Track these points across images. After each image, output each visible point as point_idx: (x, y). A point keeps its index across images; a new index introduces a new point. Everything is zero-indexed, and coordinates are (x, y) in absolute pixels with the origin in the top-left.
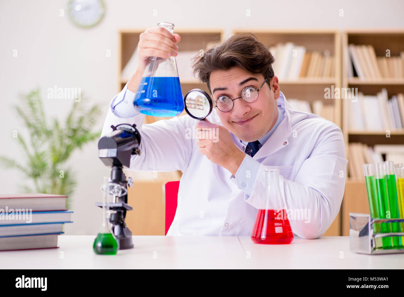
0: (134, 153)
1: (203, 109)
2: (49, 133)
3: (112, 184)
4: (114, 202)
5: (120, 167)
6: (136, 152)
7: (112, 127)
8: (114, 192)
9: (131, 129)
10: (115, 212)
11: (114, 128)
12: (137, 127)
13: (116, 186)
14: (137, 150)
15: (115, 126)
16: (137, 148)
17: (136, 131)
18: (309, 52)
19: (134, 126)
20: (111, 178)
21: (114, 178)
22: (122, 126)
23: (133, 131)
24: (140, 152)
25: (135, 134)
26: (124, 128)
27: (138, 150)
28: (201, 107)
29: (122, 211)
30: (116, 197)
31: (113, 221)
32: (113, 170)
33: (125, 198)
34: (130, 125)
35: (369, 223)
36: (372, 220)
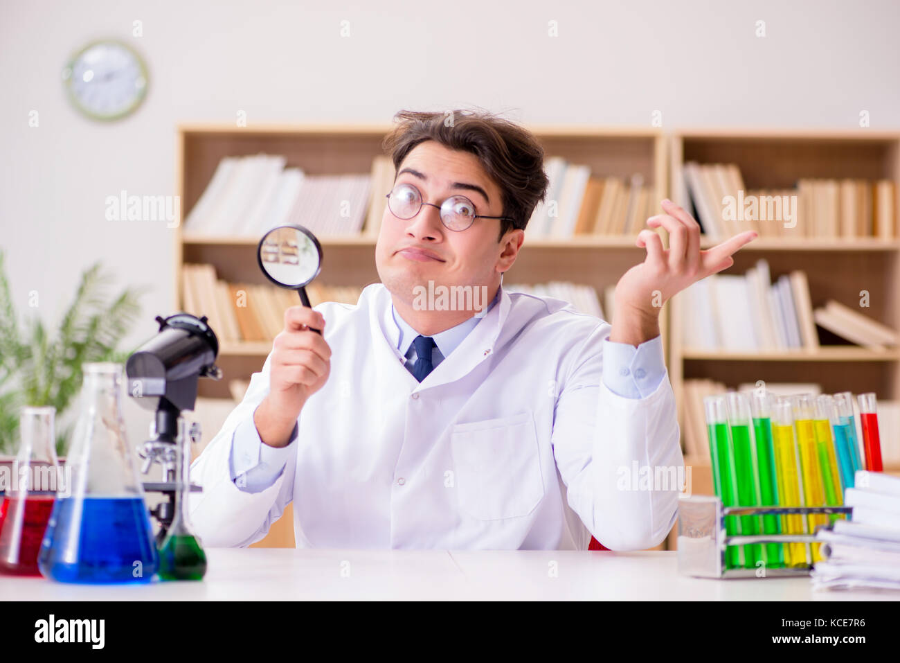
0: (204, 375)
1: (297, 263)
3: (158, 445)
4: (165, 480)
6: (208, 372)
7: (159, 319)
8: (165, 459)
9: (198, 326)
11: (163, 324)
12: (209, 323)
14: (210, 369)
15: (164, 317)
16: (211, 365)
17: (209, 329)
18: (597, 178)
19: (204, 320)
20: (157, 431)
21: (162, 429)
22: (179, 319)
23: (200, 329)
24: (218, 372)
25: (207, 336)
26: (182, 322)
27: (213, 368)
28: (293, 259)
30: (169, 471)
31: (163, 520)
34: (196, 318)
35: (718, 515)
36: (723, 509)
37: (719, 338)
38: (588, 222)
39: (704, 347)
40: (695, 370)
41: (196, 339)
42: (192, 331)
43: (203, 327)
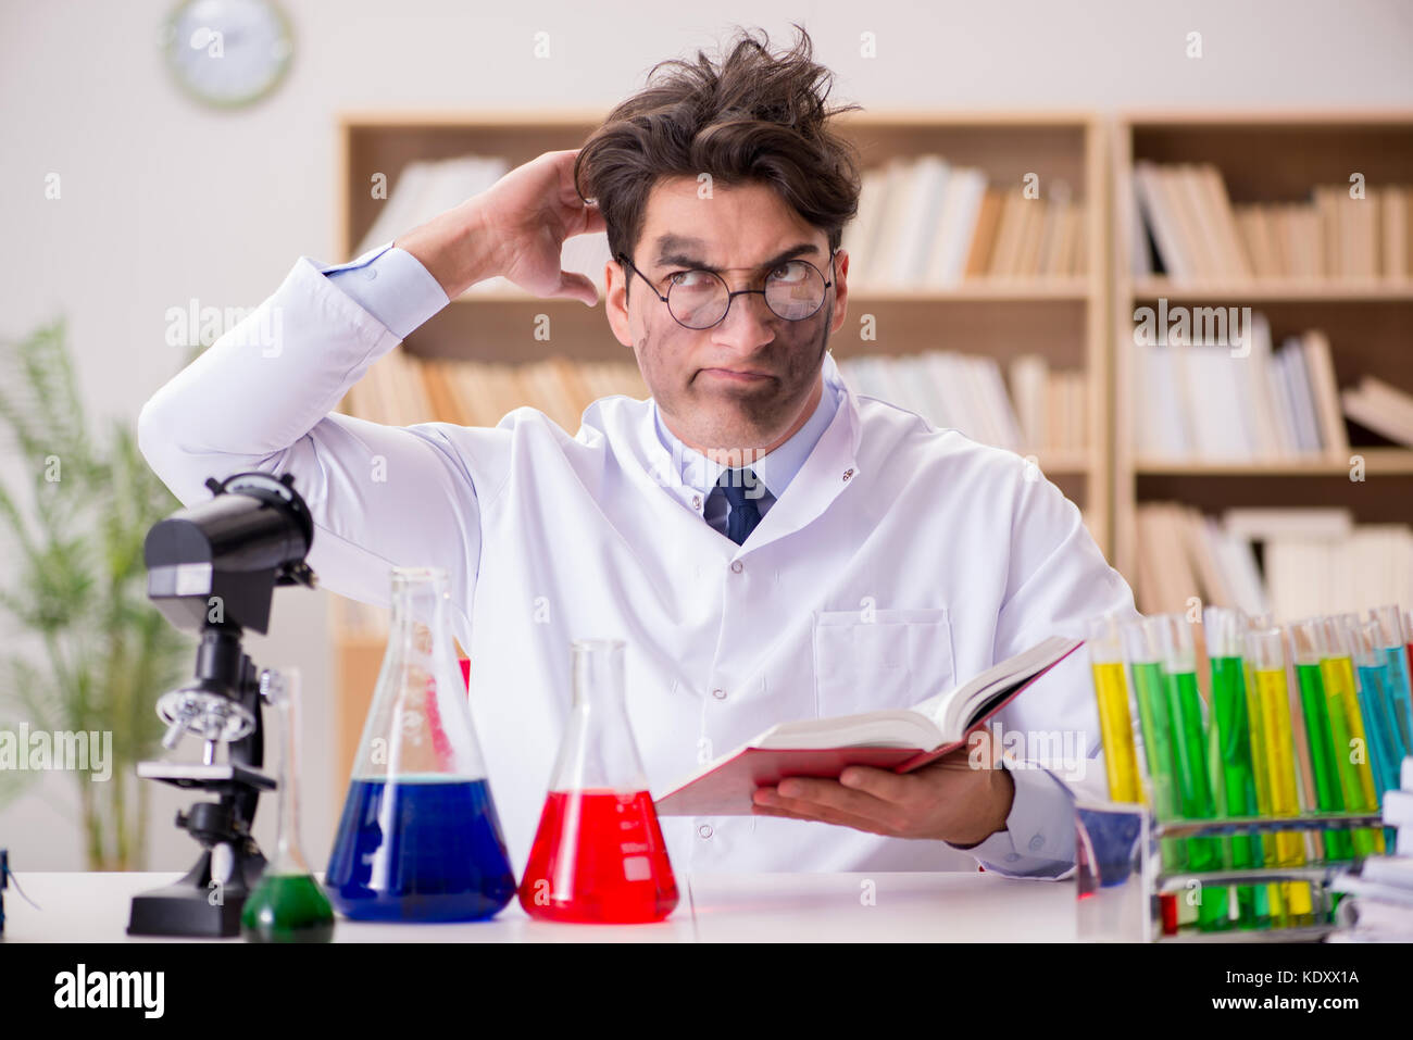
0: (287, 581)
2: (98, 476)
3: (197, 697)
4: (207, 760)
5: (233, 634)
6: (294, 576)
8: (206, 725)
9: (278, 493)
10: (215, 797)
11: (216, 488)
13: (212, 702)
14: (297, 569)
15: (220, 479)
16: (301, 561)
17: (297, 498)
18: (999, 189)
20: (198, 673)
21: (207, 672)
22: (244, 481)
23: (283, 499)
24: (314, 576)
25: (292, 509)
26: (251, 487)
27: (305, 568)
29: (242, 795)
30: (214, 742)
31: (201, 830)
32: (204, 641)
33: (252, 747)
34: (272, 478)
35: (1145, 836)
36: (1153, 825)
37: (1190, 435)
38: (983, 257)
39: (1168, 453)
40: (1155, 488)
41: (272, 513)
42: (268, 501)
43: (286, 494)
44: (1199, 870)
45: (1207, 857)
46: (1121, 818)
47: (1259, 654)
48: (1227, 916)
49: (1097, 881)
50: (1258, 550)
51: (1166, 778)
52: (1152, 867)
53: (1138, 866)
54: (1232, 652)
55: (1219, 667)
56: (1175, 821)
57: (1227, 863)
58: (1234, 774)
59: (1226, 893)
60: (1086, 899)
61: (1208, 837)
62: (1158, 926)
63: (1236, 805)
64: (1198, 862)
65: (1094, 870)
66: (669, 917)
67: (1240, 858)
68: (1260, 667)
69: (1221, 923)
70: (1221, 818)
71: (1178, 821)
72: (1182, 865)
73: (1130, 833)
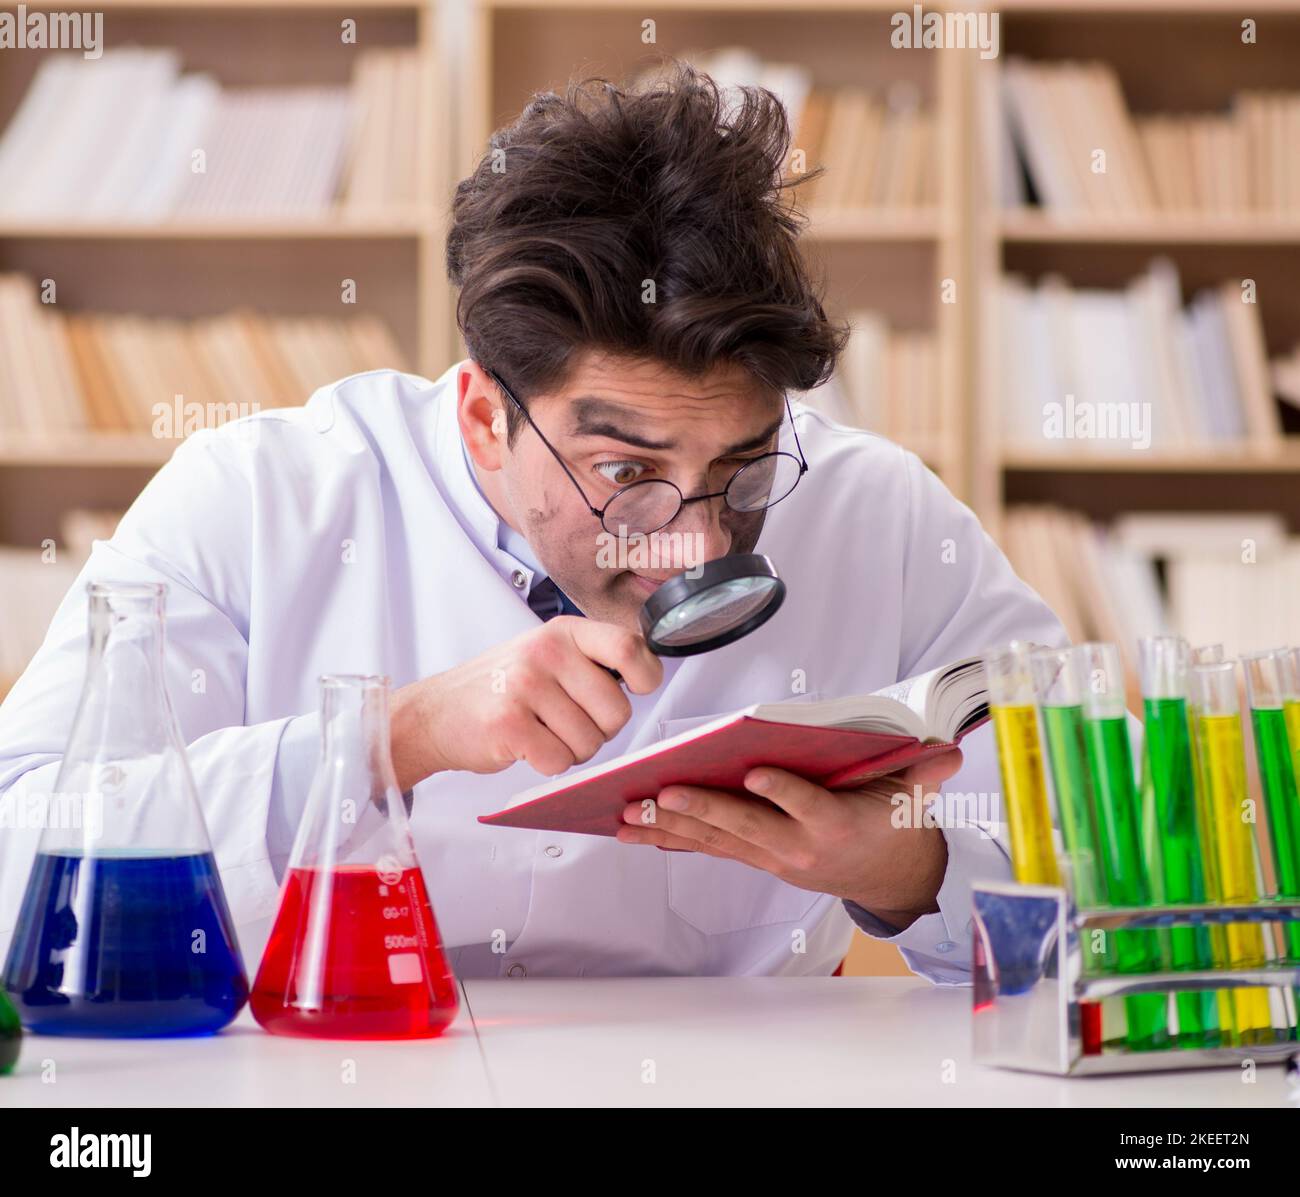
18: (820, 92)
35: (1062, 926)
36: (1072, 914)
44: (1130, 972)
45: (1141, 955)
46: (1029, 904)
47: (1207, 696)
48: (1166, 1030)
49: (995, 987)
50: (1161, 568)
51: (1088, 854)
52: (1070, 967)
53: (1052, 967)
54: (1173, 693)
55: (1156, 713)
56: (1100, 908)
57: (1166, 960)
58: (1175, 846)
59: (1166, 1001)
60: (983, 1010)
61: (1142, 929)
62: (1077, 1046)
63: (1178, 888)
64: (1129, 960)
65: (992, 972)
66: (446, 1031)
67: (1182, 954)
68: (1208, 713)
69: (1156, 1040)
70: (1157, 905)
71: (1106, 909)
72: (1107, 967)
73: (1042, 923)
